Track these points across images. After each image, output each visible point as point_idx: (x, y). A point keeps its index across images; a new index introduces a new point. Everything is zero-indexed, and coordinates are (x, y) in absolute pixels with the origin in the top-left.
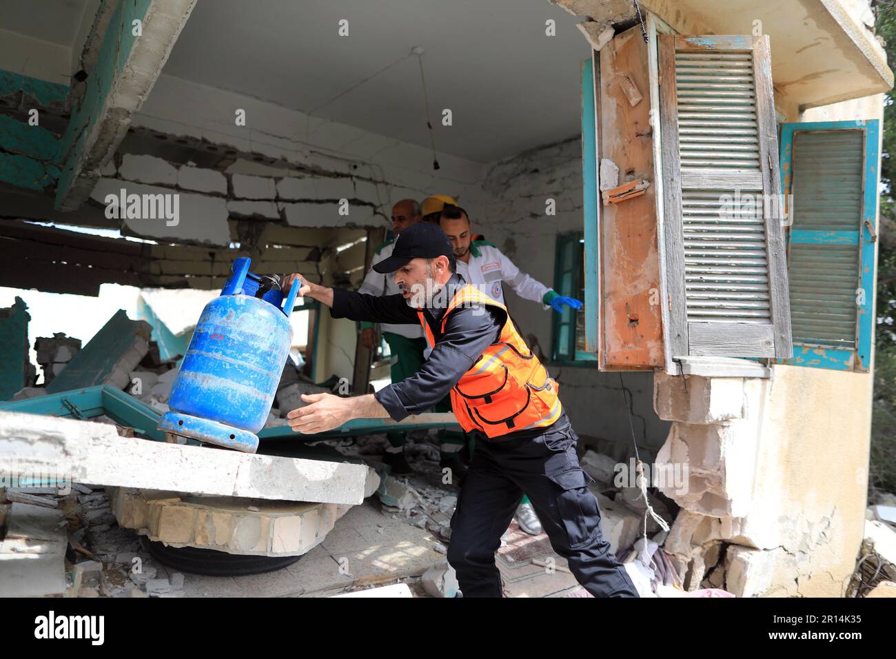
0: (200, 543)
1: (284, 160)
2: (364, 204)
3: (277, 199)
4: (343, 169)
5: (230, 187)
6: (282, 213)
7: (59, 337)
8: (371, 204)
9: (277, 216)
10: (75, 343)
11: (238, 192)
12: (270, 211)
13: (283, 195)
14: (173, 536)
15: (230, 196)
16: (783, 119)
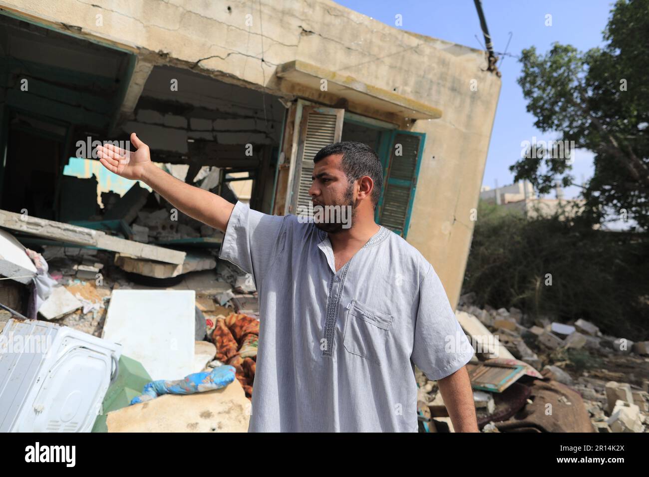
0: (135, 271)
1: (218, 110)
2: (260, 132)
3: (213, 130)
4: (250, 114)
5: (189, 125)
6: (215, 137)
7: (111, 192)
8: (265, 133)
9: (212, 139)
10: (117, 195)
11: (193, 127)
12: (208, 136)
13: (216, 128)
14: (128, 268)
15: (189, 129)
16: (396, 127)
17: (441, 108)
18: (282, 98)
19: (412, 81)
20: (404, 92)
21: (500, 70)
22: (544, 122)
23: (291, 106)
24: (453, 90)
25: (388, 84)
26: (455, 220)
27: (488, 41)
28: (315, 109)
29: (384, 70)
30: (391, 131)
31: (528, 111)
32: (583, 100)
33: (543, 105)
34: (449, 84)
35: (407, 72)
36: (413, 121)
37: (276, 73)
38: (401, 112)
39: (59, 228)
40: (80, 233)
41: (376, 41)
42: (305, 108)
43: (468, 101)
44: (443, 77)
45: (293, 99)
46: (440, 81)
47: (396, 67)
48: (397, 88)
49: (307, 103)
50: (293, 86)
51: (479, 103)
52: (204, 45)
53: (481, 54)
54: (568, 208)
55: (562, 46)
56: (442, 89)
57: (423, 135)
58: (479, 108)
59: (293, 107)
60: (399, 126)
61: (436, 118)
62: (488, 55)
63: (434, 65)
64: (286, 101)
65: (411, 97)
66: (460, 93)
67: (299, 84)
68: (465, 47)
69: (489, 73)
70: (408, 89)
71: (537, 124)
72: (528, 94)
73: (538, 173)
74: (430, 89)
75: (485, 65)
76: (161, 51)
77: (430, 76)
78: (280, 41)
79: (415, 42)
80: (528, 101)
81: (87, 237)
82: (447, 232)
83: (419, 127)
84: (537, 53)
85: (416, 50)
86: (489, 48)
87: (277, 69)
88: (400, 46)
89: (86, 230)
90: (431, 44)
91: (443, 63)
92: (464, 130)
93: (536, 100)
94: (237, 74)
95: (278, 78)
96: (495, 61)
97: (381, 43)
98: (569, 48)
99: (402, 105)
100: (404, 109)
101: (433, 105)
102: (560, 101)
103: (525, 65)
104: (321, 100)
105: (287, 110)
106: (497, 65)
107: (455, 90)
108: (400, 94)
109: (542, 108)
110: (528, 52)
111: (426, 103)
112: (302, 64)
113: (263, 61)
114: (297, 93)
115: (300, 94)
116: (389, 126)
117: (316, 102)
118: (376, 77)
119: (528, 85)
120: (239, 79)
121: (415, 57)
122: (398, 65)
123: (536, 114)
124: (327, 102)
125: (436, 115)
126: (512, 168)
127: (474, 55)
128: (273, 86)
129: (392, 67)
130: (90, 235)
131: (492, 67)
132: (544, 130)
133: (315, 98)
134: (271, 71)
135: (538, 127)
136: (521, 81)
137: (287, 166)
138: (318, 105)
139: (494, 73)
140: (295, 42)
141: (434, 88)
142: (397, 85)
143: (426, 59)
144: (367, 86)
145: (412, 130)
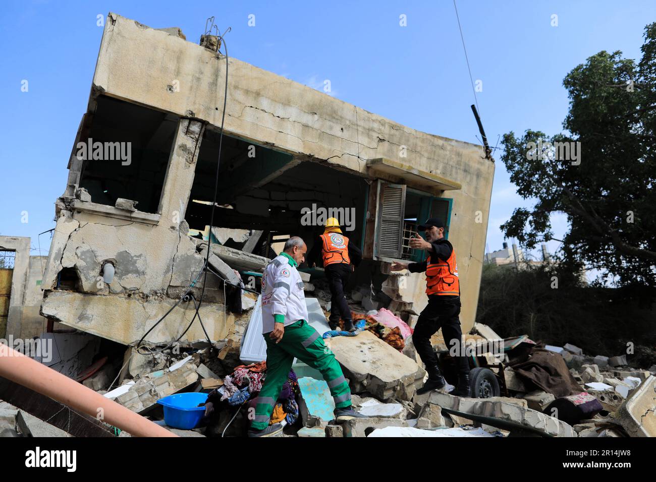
1: (289, 185)
3: (286, 200)
4: (311, 188)
5: (270, 196)
6: (288, 205)
8: (321, 201)
9: (285, 206)
11: (273, 197)
12: (283, 204)
15: (270, 199)
16: (433, 195)
17: (459, 182)
18: (366, 178)
19: (441, 166)
20: (436, 173)
21: (493, 157)
22: (524, 189)
23: (372, 183)
24: (465, 171)
25: (427, 169)
26: (471, 256)
27: (485, 140)
28: (389, 185)
29: (424, 161)
30: (429, 198)
31: (512, 181)
32: (555, 172)
33: (523, 177)
34: (462, 168)
35: (437, 161)
36: (443, 191)
37: (367, 164)
38: (436, 186)
39: (248, 255)
40: (259, 259)
41: (420, 144)
42: (382, 184)
43: (475, 177)
44: (458, 163)
45: (375, 179)
46: (457, 166)
47: (431, 158)
48: (432, 171)
49: (383, 182)
50: (375, 172)
51: (482, 179)
52: (330, 150)
53: (481, 148)
54: (552, 261)
55: (534, 132)
56: (459, 171)
57: (451, 200)
58: (482, 182)
59: (374, 184)
60: (434, 194)
61: (457, 189)
62: (485, 148)
63: (453, 156)
64: (369, 181)
65: (441, 176)
66: (469, 173)
67: (378, 170)
68: (471, 144)
69: (486, 160)
70: (439, 172)
71: (519, 192)
72: (510, 168)
73: (524, 232)
74: (451, 171)
75: (484, 155)
76: (310, 154)
77: (451, 163)
78: (368, 146)
79: (441, 142)
80: (510, 174)
81: (262, 261)
82: (466, 265)
83: (447, 194)
84: (516, 137)
85: (442, 148)
86: (486, 144)
87: (367, 162)
88: (433, 145)
89: (262, 257)
90: (449, 143)
91: (459, 155)
92: (473, 196)
93: (517, 173)
94: (347, 165)
95: (368, 167)
96: (490, 152)
97: (422, 145)
98: (539, 133)
99: (439, 181)
100: (439, 184)
101: (453, 181)
102: (536, 174)
103: (507, 146)
104: (390, 179)
105: (370, 185)
106: (492, 154)
107: (467, 171)
108: (434, 174)
109: (522, 179)
110: (509, 136)
111: (450, 180)
112: (385, 160)
113: (359, 157)
114: (377, 176)
115: (379, 176)
116: (428, 195)
117: (388, 181)
118: (420, 165)
119: (510, 162)
120: (347, 168)
121: (441, 152)
122: (432, 157)
123: (518, 184)
124: (393, 181)
125: (458, 187)
126: (502, 227)
127: (476, 149)
128: (365, 172)
129: (429, 158)
130: (263, 260)
131: (489, 156)
132: (525, 197)
133: (387, 178)
134: (363, 163)
135: (521, 194)
136: (504, 158)
137: (373, 219)
138: (389, 183)
139: (490, 159)
140: (376, 146)
141: (454, 170)
142: (432, 169)
143: (448, 153)
144: (420, 171)
145: (442, 197)
